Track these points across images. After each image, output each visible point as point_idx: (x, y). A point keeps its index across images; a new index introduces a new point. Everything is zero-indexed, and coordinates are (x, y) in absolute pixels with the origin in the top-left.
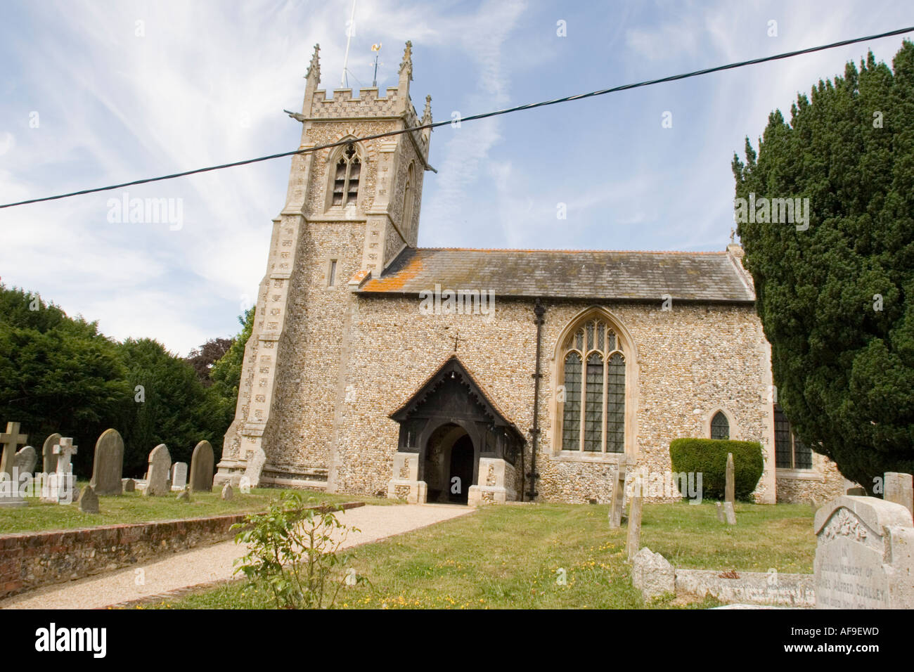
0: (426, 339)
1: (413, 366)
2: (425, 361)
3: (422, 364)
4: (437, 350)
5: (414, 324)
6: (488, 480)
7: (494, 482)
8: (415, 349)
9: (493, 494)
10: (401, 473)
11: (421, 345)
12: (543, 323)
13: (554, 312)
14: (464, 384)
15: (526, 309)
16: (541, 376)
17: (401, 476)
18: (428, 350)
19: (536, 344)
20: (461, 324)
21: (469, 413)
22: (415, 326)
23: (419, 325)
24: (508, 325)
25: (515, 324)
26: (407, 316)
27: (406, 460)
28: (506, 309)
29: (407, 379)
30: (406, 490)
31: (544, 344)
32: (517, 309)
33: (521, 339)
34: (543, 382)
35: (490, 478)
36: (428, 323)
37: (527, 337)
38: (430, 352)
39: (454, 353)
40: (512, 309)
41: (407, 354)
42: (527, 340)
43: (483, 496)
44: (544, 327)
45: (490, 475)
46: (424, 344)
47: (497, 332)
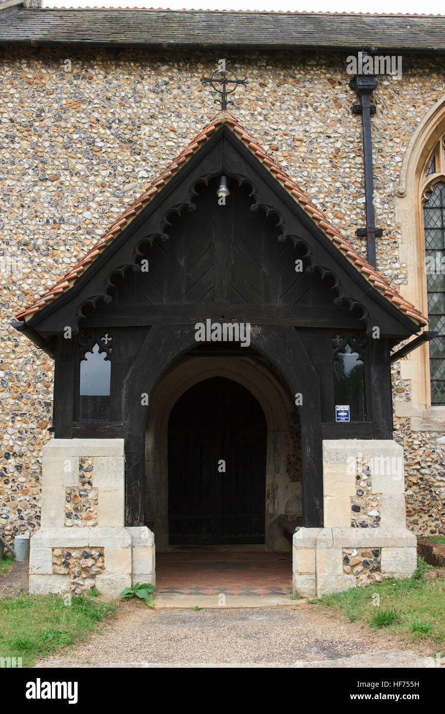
0: (92, 150)
1: (62, 219)
2: (94, 205)
3: (87, 214)
4: (120, 179)
5: (60, 118)
6: (356, 509)
7: (374, 513)
8: (65, 177)
9: (377, 553)
10: (70, 506)
11: (79, 167)
12: (373, 112)
13: (397, 88)
14: (261, 210)
15: (332, 82)
16: (379, 233)
17: (69, 516)
18: (99, 180)
19: (359, 160)
20: (179, 116)
21: (278, 303)
22: (63, 124)
23: (73, 120)
24: (291, 118)
25: (307, 115)
26: (43, 100)
27: (82, 461)
28: (285, 81)
29: (50, 251)
30: (90, 562)
31: (377, 160)
32: (311, 81)
33: (326, 148)
34: (382, 245)
35: (359, 502)
36: (96, 115)
37: (338, 145)
38: (103, 185)
39: (222, 117)
40: (298, 82)
41: (44, 192)
42: (338, 150)
43: (346, 560)
44: (376, 121)
45: (360, 493)
46: (90, 167)
47: (266, 134)
